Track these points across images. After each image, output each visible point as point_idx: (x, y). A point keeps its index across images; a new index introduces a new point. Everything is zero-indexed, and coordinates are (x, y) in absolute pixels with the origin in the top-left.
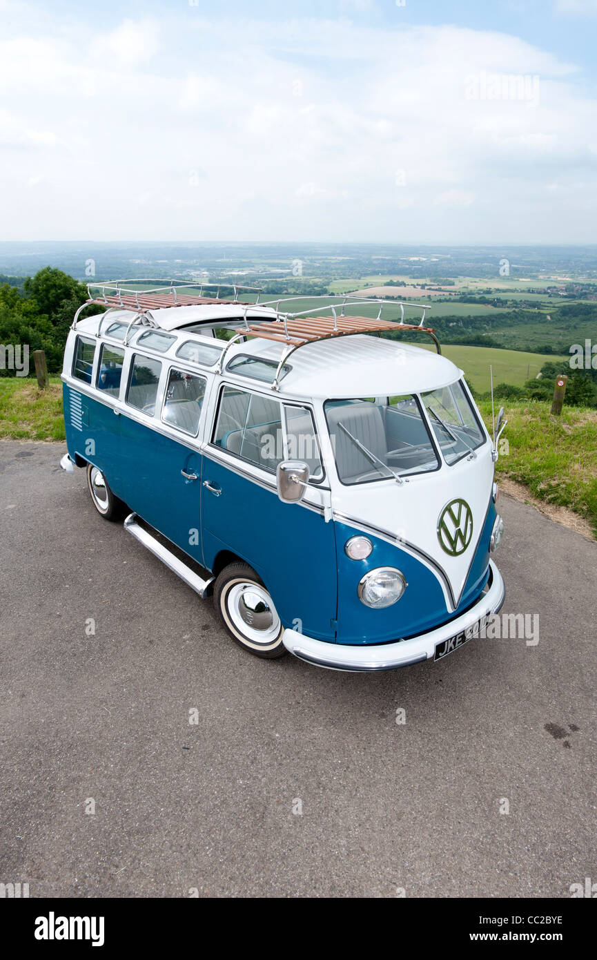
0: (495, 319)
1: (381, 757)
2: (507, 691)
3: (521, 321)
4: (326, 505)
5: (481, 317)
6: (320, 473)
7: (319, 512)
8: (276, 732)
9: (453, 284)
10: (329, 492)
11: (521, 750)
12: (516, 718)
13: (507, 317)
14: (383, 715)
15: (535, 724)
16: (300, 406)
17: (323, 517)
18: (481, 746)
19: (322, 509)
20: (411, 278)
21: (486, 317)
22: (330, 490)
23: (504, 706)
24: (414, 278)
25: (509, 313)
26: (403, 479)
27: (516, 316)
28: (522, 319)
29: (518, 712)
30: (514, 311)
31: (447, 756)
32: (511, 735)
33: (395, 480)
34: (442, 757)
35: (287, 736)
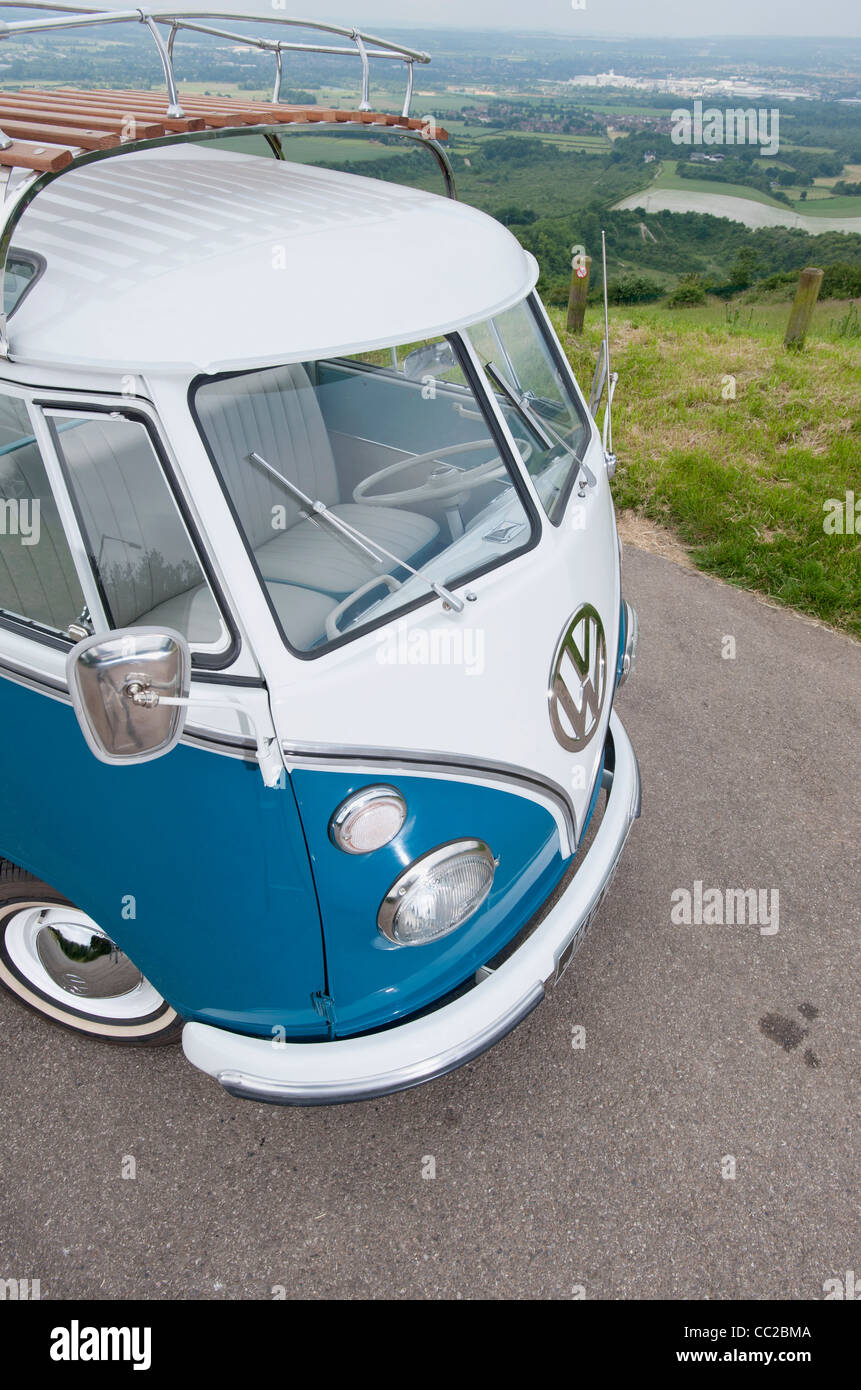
0: (387, 166)
1: (478, 1249)
2: (670, 961)
3: (426, 169)
4: (259, 733)
5: (366, 163)
6: (219, 634)
7: (239, 755)
8: (213, 1276)
9: (312, 101)
10: (262, 693)
11: (740, 1105)
12: (705, 1026)
13: (405, 163)
14: (452, 1119)
15: (742, 1027)
16: (107, 410)
17: (254, 767)
18: (668, 1127)
19: (251, 747)
20: (240, 88)
21: (374, 162)
22: (264, 685)
23: (676, 1001)
24: (247, 88)
25: (408, 156)
26: (460, 593)
27: (418, 160)
28: (429, 165)
29: (704, 1006)
30: (416, 152)
31: (612, 1184)
32: (711, 1072)
33: (437, 604)
34: (603, 1191)
35: (243, 1276)
